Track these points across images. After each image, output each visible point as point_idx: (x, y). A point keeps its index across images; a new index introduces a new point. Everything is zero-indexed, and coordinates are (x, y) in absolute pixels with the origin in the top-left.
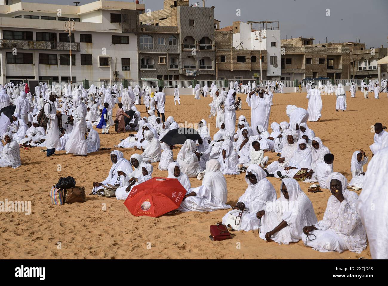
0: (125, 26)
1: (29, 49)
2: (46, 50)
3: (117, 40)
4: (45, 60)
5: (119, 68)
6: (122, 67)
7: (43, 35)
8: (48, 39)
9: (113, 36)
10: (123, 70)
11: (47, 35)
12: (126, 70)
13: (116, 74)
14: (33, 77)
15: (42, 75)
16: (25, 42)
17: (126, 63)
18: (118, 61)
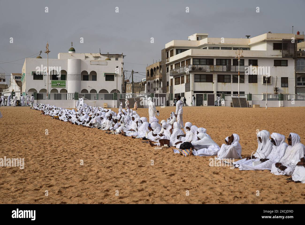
0: (286, 52)
1: (211, 72)
2: (223, 72)
3: (278, 63)
4: (222, 79)
5: (279, 85)
6: (282, 84)
7: (221, 61)
8: (224, 64)
9: (275, 61)
10: (282, 87)
11: (224, 61)
12: (285, 87)
13: (276, 89)
14: (212, 92)
15: (219, 90)
16: (208, 66)
17: (285, 81)
18: (278, 80)
